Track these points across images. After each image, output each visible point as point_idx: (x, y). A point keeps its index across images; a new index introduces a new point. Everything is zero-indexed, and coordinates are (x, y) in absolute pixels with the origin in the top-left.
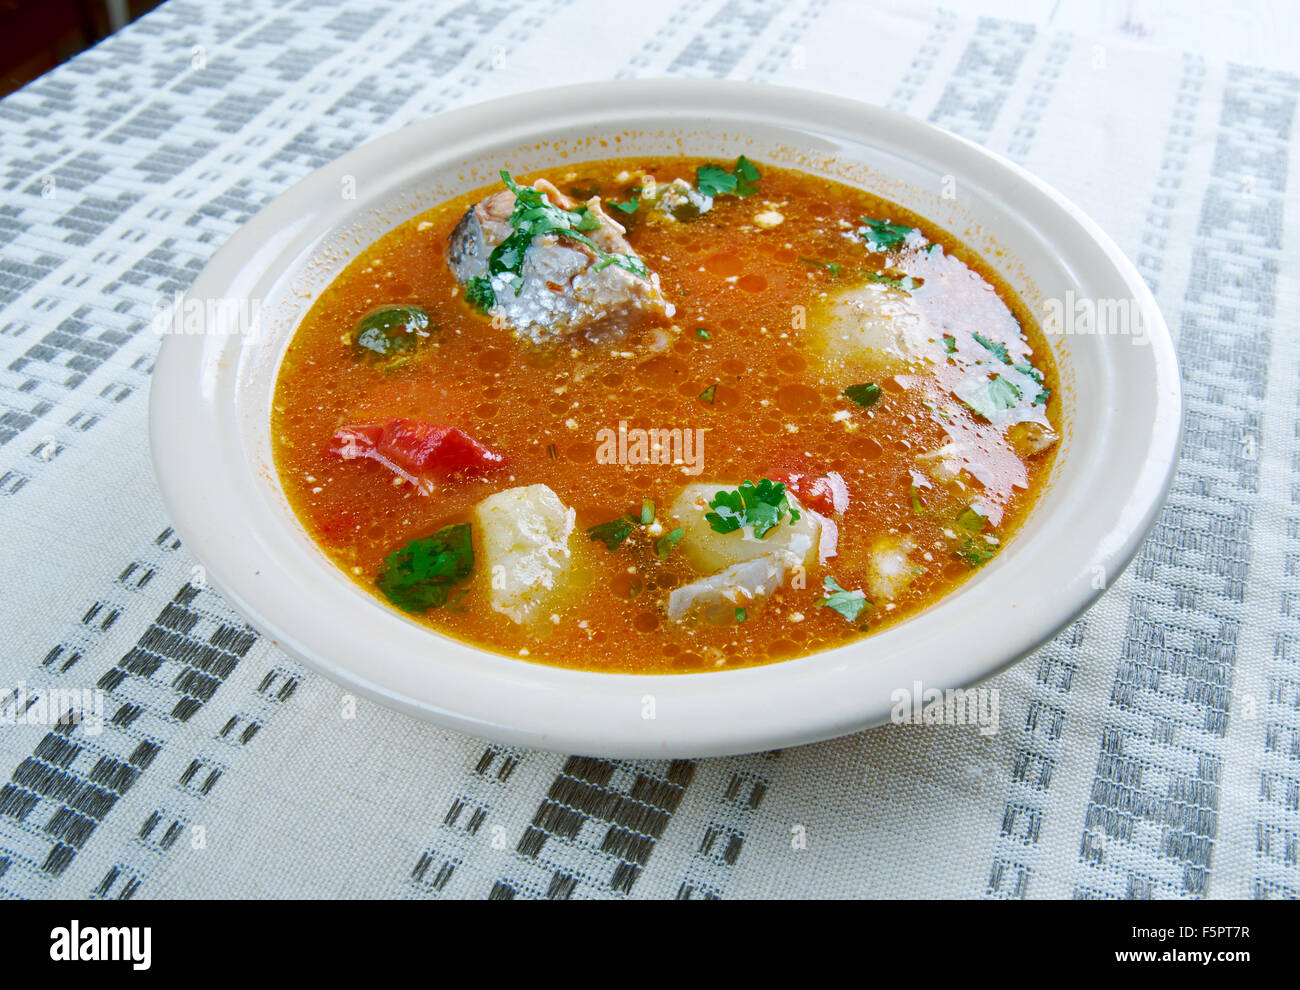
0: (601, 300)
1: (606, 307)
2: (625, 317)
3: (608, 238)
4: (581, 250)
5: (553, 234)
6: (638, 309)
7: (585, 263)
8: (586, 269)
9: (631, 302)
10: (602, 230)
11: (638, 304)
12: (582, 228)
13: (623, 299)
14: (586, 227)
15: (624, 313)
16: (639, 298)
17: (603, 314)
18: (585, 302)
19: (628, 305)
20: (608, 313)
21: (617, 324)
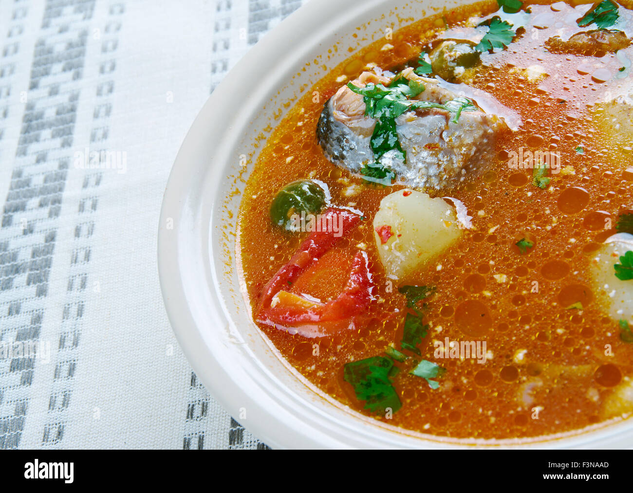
0: (469, 140)
1: (474, 144)
2: (487, 144)
3: (433, 93)
4: (436, 113)
5: (409, 111)
6: (491, 134)
7: (444, 122)
8: (447, 124)
9: (485, 132)
10: (427, 89)
11: (490, 131)
12: (414, 95)
13: (481, 132)
14: (415, 92)
15: (485, 141)
16: (488, 125)
17: (474, 149)
18: (458, 147)
19: (485, 135)
20: (476, 146)
21: (485, 150)
